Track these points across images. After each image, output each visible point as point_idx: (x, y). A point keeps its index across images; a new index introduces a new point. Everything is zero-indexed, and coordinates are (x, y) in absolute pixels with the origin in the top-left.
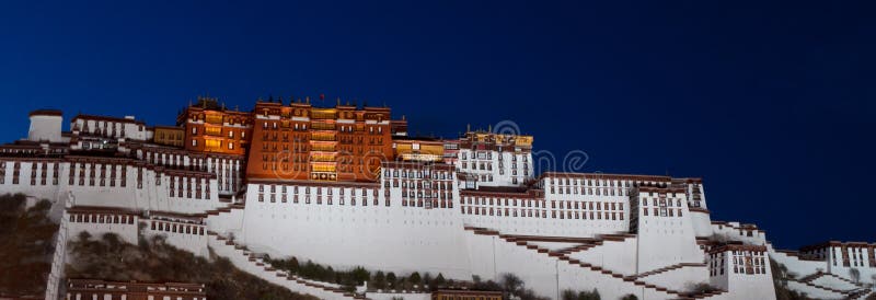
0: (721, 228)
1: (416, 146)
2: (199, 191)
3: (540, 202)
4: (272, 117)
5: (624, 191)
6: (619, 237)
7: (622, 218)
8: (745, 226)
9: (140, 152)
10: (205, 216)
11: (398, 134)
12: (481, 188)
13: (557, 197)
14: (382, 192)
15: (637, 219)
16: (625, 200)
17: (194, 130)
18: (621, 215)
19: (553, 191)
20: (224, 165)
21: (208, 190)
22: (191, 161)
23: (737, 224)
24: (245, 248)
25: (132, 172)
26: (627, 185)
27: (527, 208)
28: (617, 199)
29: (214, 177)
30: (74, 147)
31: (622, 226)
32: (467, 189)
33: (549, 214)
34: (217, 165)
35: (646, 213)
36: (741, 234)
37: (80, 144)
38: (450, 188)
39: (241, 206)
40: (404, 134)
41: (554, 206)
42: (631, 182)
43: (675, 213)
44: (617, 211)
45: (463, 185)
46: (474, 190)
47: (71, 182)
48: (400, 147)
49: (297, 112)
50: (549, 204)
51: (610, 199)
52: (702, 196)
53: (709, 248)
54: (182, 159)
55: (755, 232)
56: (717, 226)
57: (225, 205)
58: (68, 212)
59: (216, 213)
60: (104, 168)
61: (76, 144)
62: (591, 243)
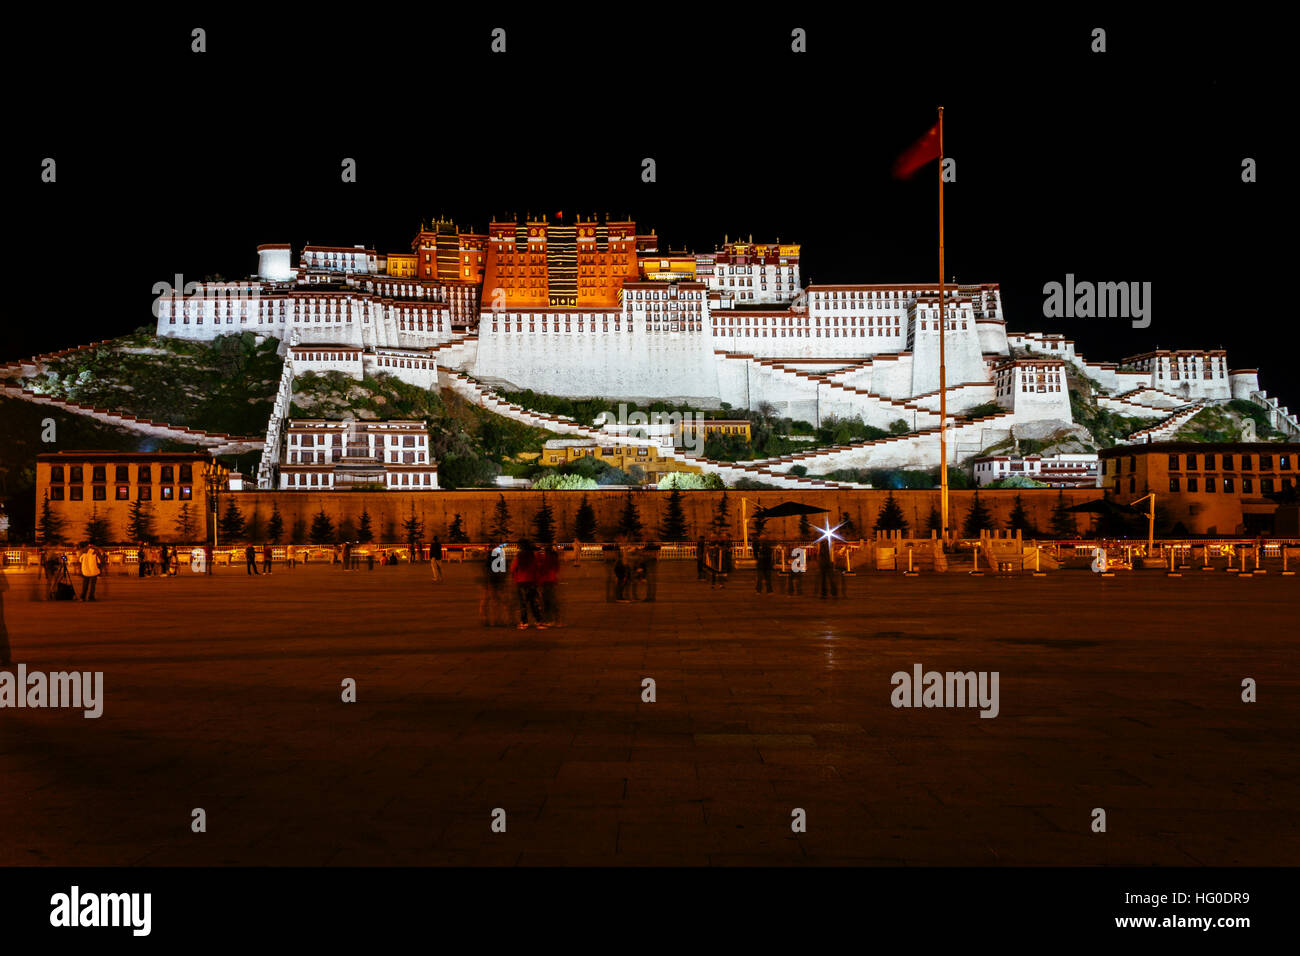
0: (1019, 340)
1: (665, 264)
2: (430, 322)
3: (803, 320)
4: (507, 239)
5: (901, 303)
6: (892, 356)
7: (897, 334)
8: (1049, 336)
9: (369, 284)
10: (437, 349)
11: (647, 251)
12: (739, 307)
13: (823, 313)
14: (624, 316)
15: (913, 335)
16: (902, 313)
17: (428, 256)
18: (897, 330)
19: (818, 307)
20: (459, 294)
21: (440, 322)
22: (425, 291)
23: (1039, 336)
24: (478, 382)
25: (357, 306)
26: (905, 295)
27: (787, 326)
28: (892, 312)
29: (447, 307)
30: (301, 282)
31: (898, 343)
32: (722, 309)
33: (813, 332)
34: (452, 294)
35: (924, 327)
36: (1044, 346)
37: (307, 277)
38: (699, 309)
39: (475, 337)
40: (653, 250)
41: (818, 323)
42: (909, 293)
43: (959, 326)
44: (893, 325)
45: (715, 304)
46: (730, 309)
47: (297, 319)
48: (648, 265)
49: (534, 232)
50: (812, 322)
51: (884, 313)
52: (999, 304)
53: (997, 364)
54: (414, 290)
55: (1061, 344)
56: (1015, 339)
57: (458, 336)
58: (292, 351)
59: (448, 345)
60: (328, 303)
61: (303, 278)
62: (860, 362)
